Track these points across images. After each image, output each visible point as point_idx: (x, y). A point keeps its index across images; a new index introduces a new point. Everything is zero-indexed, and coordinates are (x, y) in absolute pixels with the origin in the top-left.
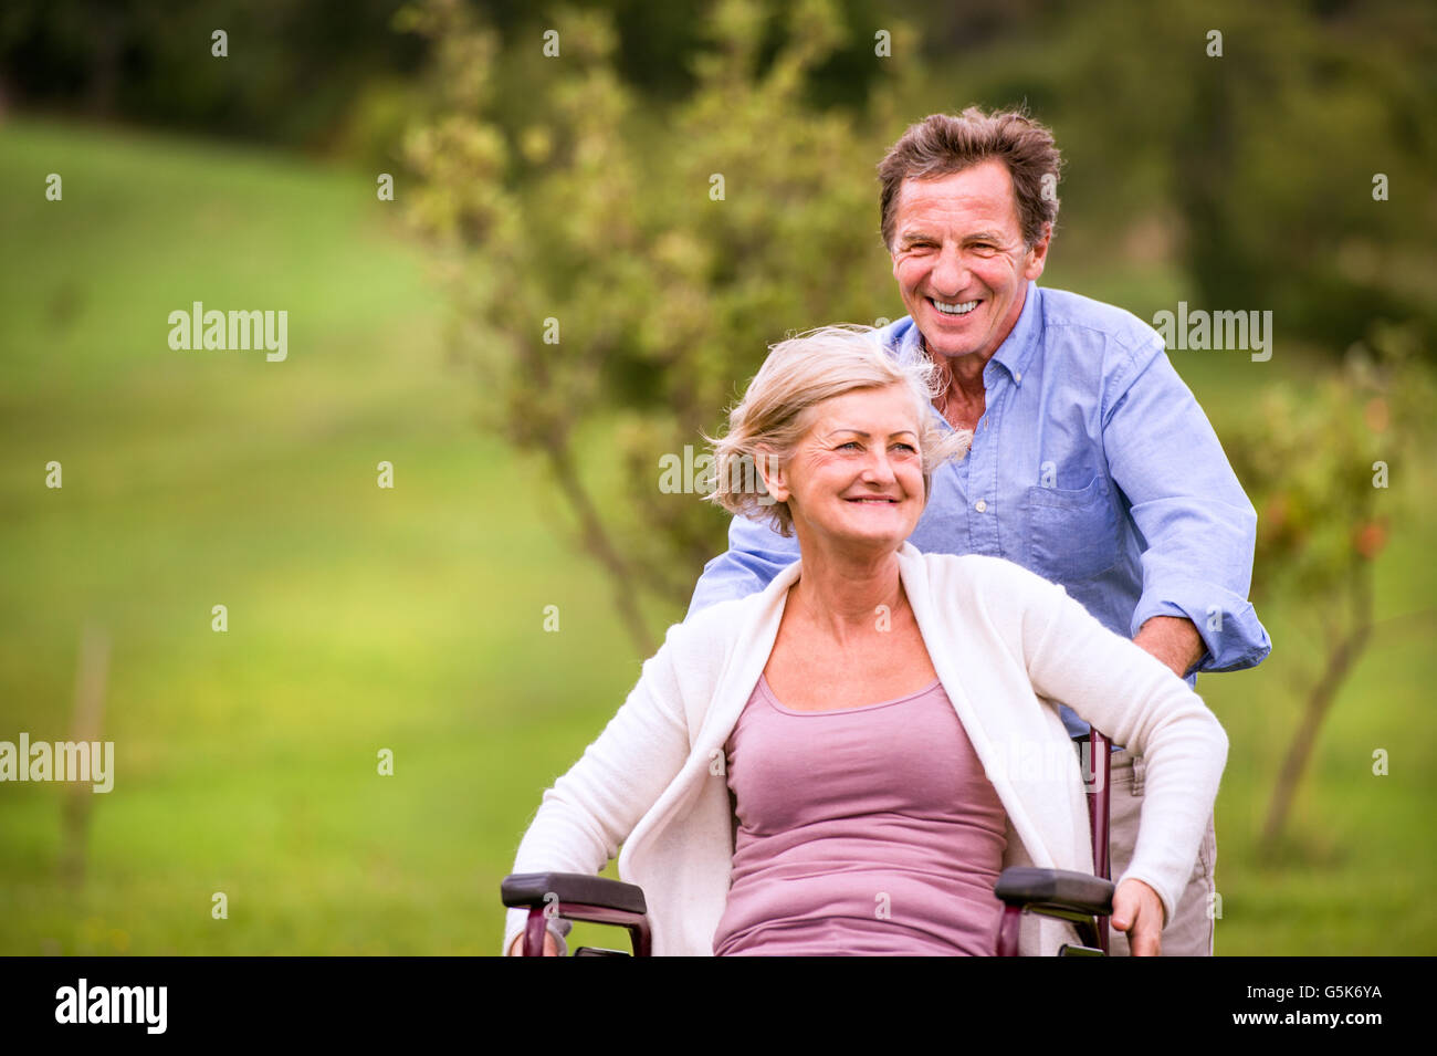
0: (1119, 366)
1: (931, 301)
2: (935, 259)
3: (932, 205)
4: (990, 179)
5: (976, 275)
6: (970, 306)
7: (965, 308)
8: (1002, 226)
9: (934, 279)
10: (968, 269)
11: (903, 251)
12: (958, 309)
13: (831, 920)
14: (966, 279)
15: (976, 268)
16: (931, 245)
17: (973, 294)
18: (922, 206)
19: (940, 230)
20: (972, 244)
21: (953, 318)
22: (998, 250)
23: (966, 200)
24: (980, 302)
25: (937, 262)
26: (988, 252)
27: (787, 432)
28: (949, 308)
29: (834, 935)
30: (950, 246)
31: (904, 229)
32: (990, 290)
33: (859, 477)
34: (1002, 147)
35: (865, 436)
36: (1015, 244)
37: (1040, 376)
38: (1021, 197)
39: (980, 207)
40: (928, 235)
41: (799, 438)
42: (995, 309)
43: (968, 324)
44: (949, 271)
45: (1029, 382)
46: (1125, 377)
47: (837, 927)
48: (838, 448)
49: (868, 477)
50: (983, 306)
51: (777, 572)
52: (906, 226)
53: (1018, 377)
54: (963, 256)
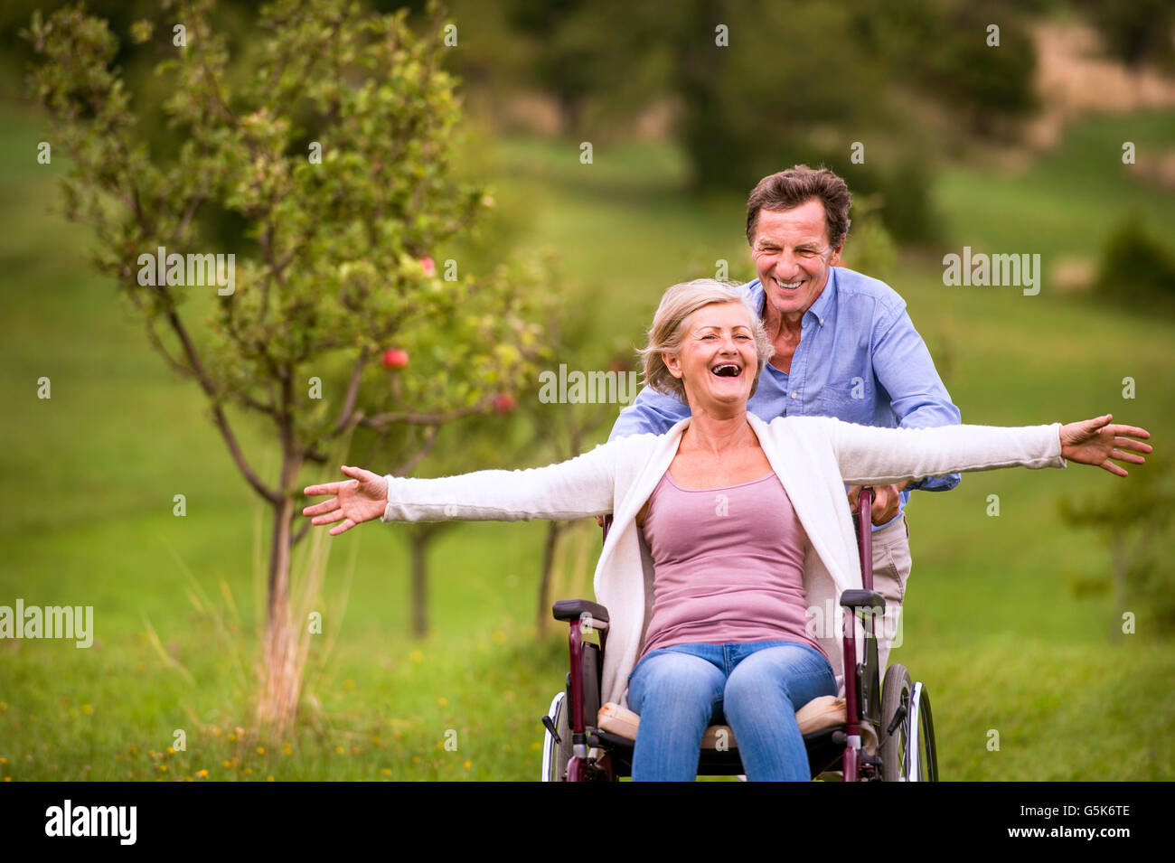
0: (882, 317)
1: (775, 280)
2: (778, 257)
3: (779, 226)
4: (813, 211)
5: (802, 267)
6: (798, 284)
7: (795, 285)
8: (819, 240)
9: (778, 268)
10: (798, 264)
11: (760, 250)
12: (791, 286)
13: (722, 622)
14: (797, 269)
15: (802, 264)
16: (777, 249)
17: (800, 278)
18: (773, 226)
19: (783, 241)
20: (800, 250)
21: (787, 291)
22: (815, 253)
23: (799, 225)
24: (803, 282)
25: (780, 259)
26: (809, 255)
27: (676, 335)
28: (785, 285)
29: (724, 630)
30: (788, 251)
31: (761, 238)
32: (809, 276)
33: (717, 353)
34: (819, 190)
35: (718, 329)
36: (825, 249)
37: (835, 321)
38: (829, 221)
39: (807, 228)
40: (775, 243)
41: (683, 337)
42: (812, 286)
43: (796, 294)
44: (786, 264)
45: (828, 325)
46: (886, 324)
47: (726, 626)
48: (704, 338)
49: (722, 351)
50: (805, 284)
51: (673, 424)
52: (762, 236)
53: (822, 321)
54: (795, 256)
